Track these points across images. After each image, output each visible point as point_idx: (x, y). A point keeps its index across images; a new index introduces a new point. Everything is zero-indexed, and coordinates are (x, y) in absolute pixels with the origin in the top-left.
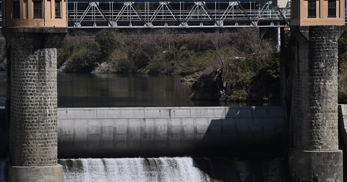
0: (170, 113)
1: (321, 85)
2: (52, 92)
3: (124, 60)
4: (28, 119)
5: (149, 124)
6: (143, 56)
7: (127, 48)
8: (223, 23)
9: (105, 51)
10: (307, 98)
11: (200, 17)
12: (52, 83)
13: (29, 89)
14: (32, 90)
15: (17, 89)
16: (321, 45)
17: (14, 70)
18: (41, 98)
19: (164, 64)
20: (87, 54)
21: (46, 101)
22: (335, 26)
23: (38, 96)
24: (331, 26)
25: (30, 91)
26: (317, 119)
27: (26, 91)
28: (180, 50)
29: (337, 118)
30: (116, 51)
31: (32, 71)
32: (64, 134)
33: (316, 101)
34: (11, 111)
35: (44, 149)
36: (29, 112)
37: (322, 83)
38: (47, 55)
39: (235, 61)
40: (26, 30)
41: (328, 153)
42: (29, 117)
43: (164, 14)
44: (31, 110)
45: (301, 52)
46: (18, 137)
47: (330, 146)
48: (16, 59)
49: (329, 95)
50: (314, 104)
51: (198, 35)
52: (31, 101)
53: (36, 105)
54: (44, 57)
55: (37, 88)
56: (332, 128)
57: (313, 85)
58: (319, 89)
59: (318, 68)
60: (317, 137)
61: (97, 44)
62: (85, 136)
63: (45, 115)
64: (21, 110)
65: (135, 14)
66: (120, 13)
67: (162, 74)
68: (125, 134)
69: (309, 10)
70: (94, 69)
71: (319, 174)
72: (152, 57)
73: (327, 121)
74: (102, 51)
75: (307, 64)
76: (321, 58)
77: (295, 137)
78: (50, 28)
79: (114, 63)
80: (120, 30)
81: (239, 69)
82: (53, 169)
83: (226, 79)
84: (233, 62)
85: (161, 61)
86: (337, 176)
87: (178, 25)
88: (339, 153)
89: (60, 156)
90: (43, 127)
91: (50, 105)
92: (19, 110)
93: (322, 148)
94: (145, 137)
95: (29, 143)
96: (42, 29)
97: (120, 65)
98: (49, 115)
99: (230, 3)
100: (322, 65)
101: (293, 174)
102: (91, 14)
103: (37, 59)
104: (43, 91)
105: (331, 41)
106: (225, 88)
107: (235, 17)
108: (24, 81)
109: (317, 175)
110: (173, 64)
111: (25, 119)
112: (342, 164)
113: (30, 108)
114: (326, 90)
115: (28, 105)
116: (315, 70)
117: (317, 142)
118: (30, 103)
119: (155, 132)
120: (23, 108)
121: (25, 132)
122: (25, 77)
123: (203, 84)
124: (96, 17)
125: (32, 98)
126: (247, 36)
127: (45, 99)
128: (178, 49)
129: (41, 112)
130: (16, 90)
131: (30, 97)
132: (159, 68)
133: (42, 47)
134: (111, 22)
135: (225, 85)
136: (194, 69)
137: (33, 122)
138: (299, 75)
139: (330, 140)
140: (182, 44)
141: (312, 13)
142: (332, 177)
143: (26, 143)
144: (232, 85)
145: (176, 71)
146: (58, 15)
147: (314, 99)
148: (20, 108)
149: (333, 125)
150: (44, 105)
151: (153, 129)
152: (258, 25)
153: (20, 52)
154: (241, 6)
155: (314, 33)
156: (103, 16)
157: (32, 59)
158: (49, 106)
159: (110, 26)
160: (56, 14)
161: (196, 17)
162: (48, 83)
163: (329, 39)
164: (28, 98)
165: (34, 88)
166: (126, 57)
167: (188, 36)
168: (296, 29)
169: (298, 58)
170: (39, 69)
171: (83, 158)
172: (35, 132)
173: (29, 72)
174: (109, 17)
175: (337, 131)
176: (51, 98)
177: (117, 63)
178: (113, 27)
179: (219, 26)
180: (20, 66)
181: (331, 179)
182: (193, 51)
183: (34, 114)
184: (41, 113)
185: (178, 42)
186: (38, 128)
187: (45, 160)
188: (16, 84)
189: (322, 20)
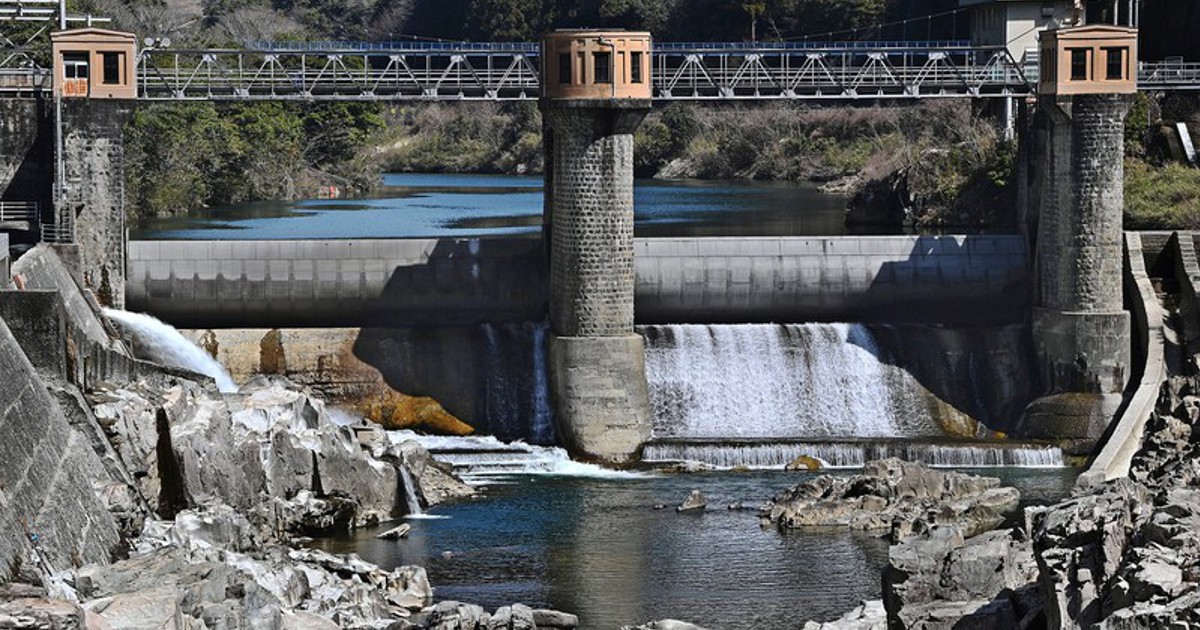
0: (824, 247)
1: (1092, 198)
2: (625, 210)
3: (712, 154)
4: (585, 256)
5: (788, 265)
6: (744, 147)
7: (716, 133)
8: (917, 91)
9: (678, 139)
10: (1069, 221)
11: (877, 79)
12: (626, 194)
13: (586, 205)
14: (590, 206)
15: (565, 205)
16: (1095, 127)
17: (559, 173)
18: (606, 221)
19: (783, 162)
20: (647, 144)
21: (614, 226)
22: (1120, 95)
23: (601, 217)
24: (1112, 95)
25: (588, 208)
26: (1085, 257)
27: (580, 209)
28: (811, 137)
29: (1120, 254)
30: (696, 140)
31: (592, 173)
32: (642, 281)
33: (1085, 225)
34: (553, 241)
35: (611, 308)
36: (585, 244)
37: (1094, 194)
38: (616, 147)
39: (930, 157)
40: (582, 104)
41: (1105, 316)
42: (587, 253)
43: (816, 74)
44: (589, 241)
45: (1058, 140)
46: (568, 287)
47: (1107, 305)
48: (563, 153)
49: (1108, 214)
50: (1080, 231)
51: (842, 110)
52: (589, 226)
53: (598, 232)
54: (612, 149)
55: (599, 203)
56: (1113, 272)
57: (1079, 198)
58: (1090, 204)
59: (1088, 168)
60: (1084, 288)
61: (665, 127)
62: (678, 286)
63: (613, 250)
64: (573, 240)
65: (765, 75)
66: (738, 73)
67: (779, 179)
68: (746, 283)
69: (1073, 66)
70: (657, 171)
71: (1090, 353)
72: (760, 150)
73: (1104, 261)
74: (673, 139)
75: (1068, 161)
76: (1095, 150)
77: (1043, 290)
78: (623, 100)
79: (693, 160)
80: (704, 103)
81: (937, 171)
82: (627, 342)
83: (915, 187)
84: (928, 159)
85: (776, 157)
86: (1120, 355)
87: (840, 94)
88: (1123, 317)
89: (639, 319)
90: (610, 270)
91: (622, 232)
92: (569, 240)
93: (1094, 306)
94: (782, 288)
95: (586, 298)
96: (609, 102)
97: (704, 164)
98: (620, 249)
99: (930, 55)
100: (1095, 163)
101: (1041, 353)
102: (688, 76)
103: (600, 153)
104: (609, 209)
105: (1111, 120)
106: (912, 204)
107: (938, 79)
108: (577, 191)
109: (1085, 354)
110: (797, 163)
111: (578, 256)
112: (1128, 336)
113: (588, 238)
114: (1101, 207)
115: (585, 232)
116: (1083, 172)
117: (1085, 297)
118: (588, 229)
120: (576, 238)
121: (579, 279)
122: (579, 185)
123: (872, 197)
124: (698, 81)
125: (592, 220)
126: (952, 112)
127: (612, 221)
128: (808, 135)
129: (606, 244)
130: (563, 207)
131: (588, 218)
132: (774, 169)
133: (609, 132)
134: (723, 89)
135: (912, 198)
136: (836, 171)
137: (593, 261)
138: (1053, 180)
139: (1108, 293)
140: (813, 127)
141: (1078, 72)
142: (1112, 357)
143: (581, 297)
144: (924, 199)
145: (803, 173)
146: (636, 78)
147: (1081, 223)
148: (571, 238)
149: (1114, 267)
150: (612, 232)
151: (794, 275)
152: (980, 93)
153: (571, 140)
154: (950, 59)
155: (1083, 108)
156: (709, 78)
157: (592, 153)
158: (620, 233)
159: (721, 96)
160: (633, 76)
161: (871, 80)
162: (617, 195)
163: (1108, 116)
164: (585, 221)
165: (594, 203)
166: (715, 149)
167: (823, 114)
168: (1050, 100)
169: (1052, 151)
170: (604, 170)
171: (675, 323)
172: (596, 279)
173: (587, 176)
174: (718, 80)
175: (1121, 277)
176: (623, 220)
177: (699, 161)
178: (727, 97)
179: (910, 96)
180: (571, 165)
181: (1109, 361)
182: (833, 140)
183: (595, 247)
184: (606, 246)
185: (806, 123)
186: (601, 272)
187: (613, 326)
188: (563, 196)
189: (1097, 84)
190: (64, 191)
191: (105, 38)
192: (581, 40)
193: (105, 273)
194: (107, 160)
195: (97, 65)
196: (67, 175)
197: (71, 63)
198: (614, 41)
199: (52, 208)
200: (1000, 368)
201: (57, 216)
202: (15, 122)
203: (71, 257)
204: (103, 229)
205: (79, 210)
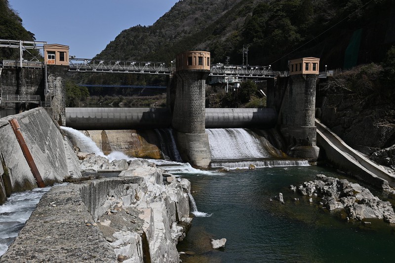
0: (233, 111)
4: (194, 112)
5: (226, 115)
10: (304, 105)
16: (312, 82)
22: (315, 74)
23: (199, 102)
25: (195, 99)
27: (193, 99)
33: (309, 105)
36: (194, 109)
37: (311, 98)
41: (313, 128)
46: (189, 120)
47: (313, 125)
49: (314, 103)
50: (307, 107)
52: (195, 104)
54: (201, 83)
69: (306, 67)
73: (313, 114)
75: (304, 90)
76: (311, 87)
78: (205, 70)
90: (201, 116)
95: (195, 123)
98: (203, 110)
100: (312, 91)
104: (201, 99)
108: (192, 94)
111: (192, 112)
115: (194, 106)
116: (309, 93)
117: (309, 123)
119: (228, 118)
120: (192, 107)
125: (196, 102)
129: (200, 109)
133: (201, 79)
137: (197, 113)
141: (307, 69)
143: (193, 123)
146: (208, 64)
150: (201, 105)
155: (309, 77)
157: (197, 84)
158: (203, 106)
162: (203, 96)
164: (194, 102)
165: (197, 98)
168: (301, 75)
172: (197, 118)
180: (191, 87)
183: (197, 110)
186: (199, 116)
188: (186, 96)
189: (311, 72)
190: (48, 92)
191: (60, 48)
192: (195, 53)
193: (60, 116)
194: (61, 83)
195: (58, 55)
196: (49, 87)
197: (50, 55)
198: (204, 54)
199: (44, 97)
200: (277, 139)
201: (46, 99)
202: (34, 76)
203: (50, 111)
204: (59, 103)
205: (53, 97)
